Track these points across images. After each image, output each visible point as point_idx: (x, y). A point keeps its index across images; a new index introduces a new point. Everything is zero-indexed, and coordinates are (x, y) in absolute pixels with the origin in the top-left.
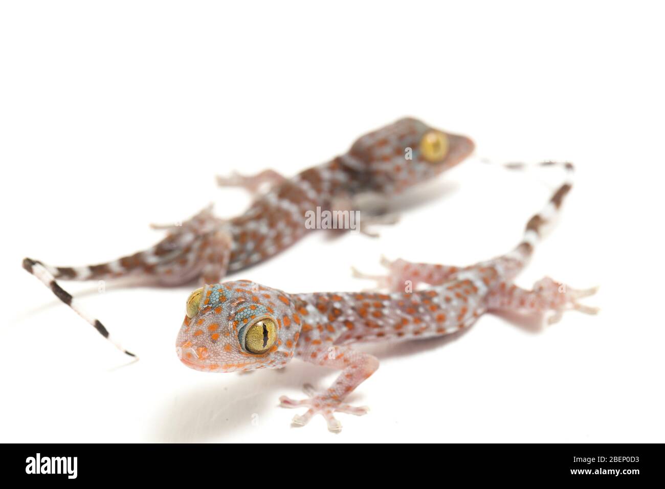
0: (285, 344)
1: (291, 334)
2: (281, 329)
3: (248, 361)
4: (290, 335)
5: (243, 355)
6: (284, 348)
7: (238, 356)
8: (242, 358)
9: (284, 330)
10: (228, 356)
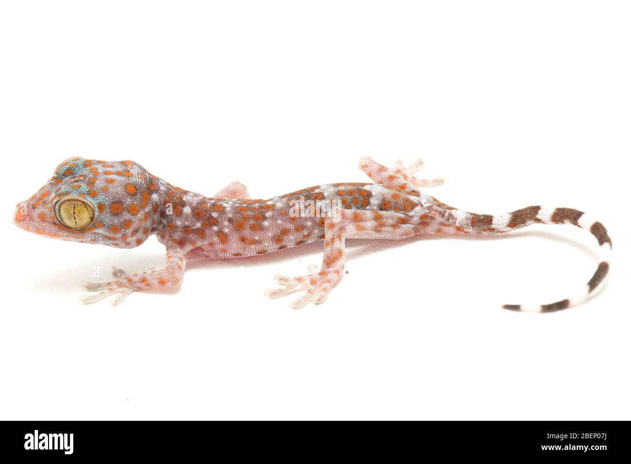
0: (109, 228)
1: (118, 220)
2: (104, 214)
3: (60, 233)
4: (116, 221)
5: (56, 227)
6: (107, 231)
7: (51, 226)
8: (54, 228)
9: (108, 215)
10: (41, 224)
